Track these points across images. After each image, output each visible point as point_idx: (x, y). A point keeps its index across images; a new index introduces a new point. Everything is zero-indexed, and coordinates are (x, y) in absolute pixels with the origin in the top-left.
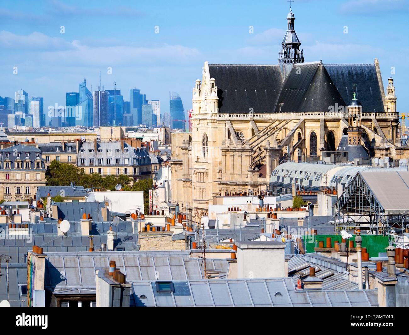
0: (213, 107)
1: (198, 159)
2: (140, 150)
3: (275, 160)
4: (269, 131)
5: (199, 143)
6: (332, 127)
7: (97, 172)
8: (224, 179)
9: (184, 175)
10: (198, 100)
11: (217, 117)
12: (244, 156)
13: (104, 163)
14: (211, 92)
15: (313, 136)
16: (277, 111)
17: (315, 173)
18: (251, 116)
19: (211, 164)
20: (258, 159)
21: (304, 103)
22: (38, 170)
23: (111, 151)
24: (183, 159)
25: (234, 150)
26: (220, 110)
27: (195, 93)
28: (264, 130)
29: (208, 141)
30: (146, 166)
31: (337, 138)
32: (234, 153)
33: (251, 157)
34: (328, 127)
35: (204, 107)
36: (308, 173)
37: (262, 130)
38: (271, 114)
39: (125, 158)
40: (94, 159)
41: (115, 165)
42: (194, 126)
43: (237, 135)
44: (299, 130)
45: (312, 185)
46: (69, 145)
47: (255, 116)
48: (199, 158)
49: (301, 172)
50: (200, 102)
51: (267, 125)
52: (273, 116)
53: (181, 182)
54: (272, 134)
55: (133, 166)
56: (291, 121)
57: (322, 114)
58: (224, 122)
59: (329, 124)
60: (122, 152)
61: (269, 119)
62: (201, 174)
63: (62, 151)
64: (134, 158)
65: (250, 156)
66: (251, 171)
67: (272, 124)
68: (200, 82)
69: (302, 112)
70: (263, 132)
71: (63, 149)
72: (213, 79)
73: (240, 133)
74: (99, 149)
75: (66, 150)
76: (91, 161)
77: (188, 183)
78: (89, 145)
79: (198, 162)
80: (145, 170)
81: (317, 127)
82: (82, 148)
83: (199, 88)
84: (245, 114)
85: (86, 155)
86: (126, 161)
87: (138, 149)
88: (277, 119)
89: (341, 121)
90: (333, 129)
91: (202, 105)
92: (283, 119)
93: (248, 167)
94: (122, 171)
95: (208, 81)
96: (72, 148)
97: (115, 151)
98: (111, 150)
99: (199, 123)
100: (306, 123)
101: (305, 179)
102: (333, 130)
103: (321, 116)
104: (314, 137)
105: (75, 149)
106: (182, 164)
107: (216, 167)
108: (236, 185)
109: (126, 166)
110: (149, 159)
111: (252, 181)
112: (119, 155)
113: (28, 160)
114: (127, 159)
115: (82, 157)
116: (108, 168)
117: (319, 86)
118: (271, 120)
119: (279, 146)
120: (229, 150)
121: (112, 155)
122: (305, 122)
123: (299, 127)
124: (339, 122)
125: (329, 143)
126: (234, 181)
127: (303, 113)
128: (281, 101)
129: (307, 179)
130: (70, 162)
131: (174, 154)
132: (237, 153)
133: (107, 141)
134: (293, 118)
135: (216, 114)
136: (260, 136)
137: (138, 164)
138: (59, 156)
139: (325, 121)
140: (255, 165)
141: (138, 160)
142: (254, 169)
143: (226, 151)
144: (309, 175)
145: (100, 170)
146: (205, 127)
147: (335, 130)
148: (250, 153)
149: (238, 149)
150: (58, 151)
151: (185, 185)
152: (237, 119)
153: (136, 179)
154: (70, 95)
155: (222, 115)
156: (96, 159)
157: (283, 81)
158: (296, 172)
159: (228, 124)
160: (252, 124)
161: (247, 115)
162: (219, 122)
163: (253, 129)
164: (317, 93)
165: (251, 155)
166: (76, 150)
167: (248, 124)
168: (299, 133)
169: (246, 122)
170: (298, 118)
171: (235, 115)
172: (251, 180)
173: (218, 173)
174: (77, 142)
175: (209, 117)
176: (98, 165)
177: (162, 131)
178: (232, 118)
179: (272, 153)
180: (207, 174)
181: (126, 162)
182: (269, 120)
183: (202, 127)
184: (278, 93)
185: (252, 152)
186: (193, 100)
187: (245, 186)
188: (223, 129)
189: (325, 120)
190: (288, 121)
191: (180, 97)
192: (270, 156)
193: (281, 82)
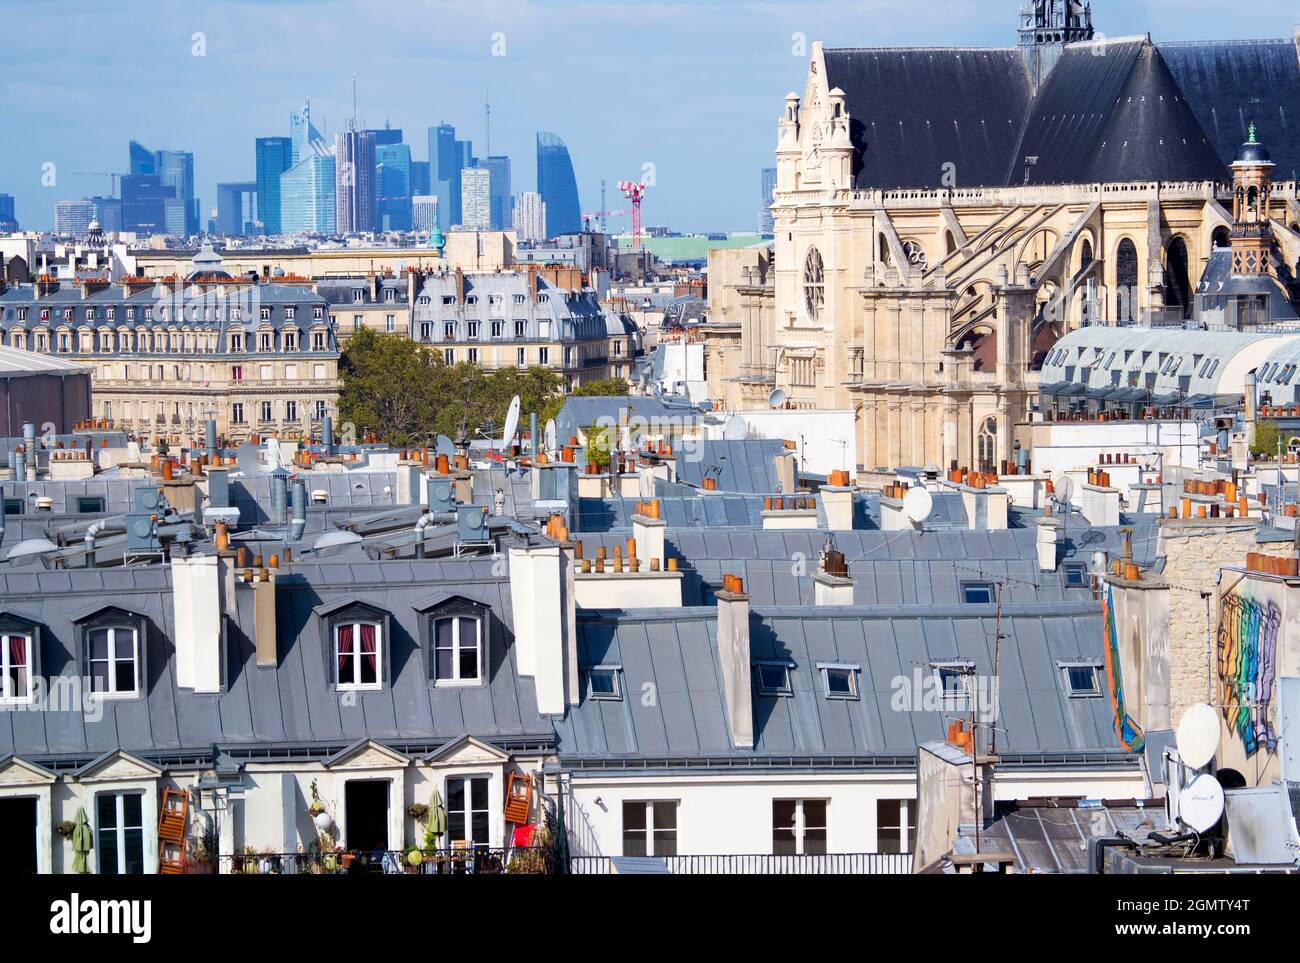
0: (839, 172)
1: (793, 320)
2: (580, 297)
3: (1022, 321)
4: (1000, 238)
5: (795, 275)
6: (1182, 224)
7: (465, 358)
8: (869, 377)
9: (748, 366)
10: (793, 153)
11: (849, 200)
12: (929, 309)
13: (484, 332)
14: (834, 127)
15: (1127, 251)
16: (1017, 181)
17: (1198, 357)
18: (944, 196)
19: (832, 334)
20: (966, 318)
21: (1100, 156)
22: (318, 354)
23: (504, 301)
24: (742, 320)
25: (901, 295)
26: (856, 181)
27: (784, 132)
28: (980, 236)
29: (825, 268)
30: (594, 343)
31: (1196, 254)
32: (901, 302)
33: (948, 312)
34: (1170, 224)
35: (811, 172)
36: (1172, 358)
37: (976, 235)
38: (1001, 190)
39: (541, 321)
40: (457, 323)
41: (512, 340)
42: (780, 225)
43: (906, 251)
44: (1087, 234)
45: (1189, 390)
46: (387, 283)
47: (956, 195)
48: (795, 319)
49: (1146, 354)
50: (799, 157)
51: (988, 220)
52: (1005, 195)
53: (737, 386)
54: (1010, 247)
55: (562, 341)
56: (1061, 208)
57: (1153, 187)
58: (868, 213)
59: (1171, 215)
60: (531, 304)
61: (994, 203)
62: (802, 362)
63: (371, 302)
64: (564, 320)
65: (947, 309)
66: (952, 354)
67: (1005, 217)
68: (797, 100)
69: (1096, 182)
70: (979, 240)
71: (373, 295)
72: (837, 91)
73: (912, 246)
74: (470, 294)
75: (379, 299)
76: (449, 328)
77: (757, 388)
78: (443, 282)
79: (791, 328)
80: (593, 355)
81: (1139, 225)
82: (422, 294)
83: (794, 118)
84: (926, 190)
85: (435, 312)
86: (544, 326)
87: (574, 294)
88: (1018, 202)
89: (1207, 206)
90: (1183, 230)
91: (803, 166)
92: (1038, 202)
93: (941, 341)
94: (532, 354)
95: (823, 99)
96: (396, 291)
97: (512, 300)
98: (501, 299)
99: (797, 218)
100: (1106, 215)
101: (1165, 374)
102: (1184, 234)
103: (1150, 193)
104: (1130, 253)
105: (403, 296)
106: (738, 335)
107: (845, 342)
108: (905, 393)
109: (545, 343)
110: (601, 320)
111: (955, 382)
112: (523, 312)
113: (292, 328)
114: (547, 324)
115: (425, 318)
116: (494, 349)
117: (1142, 107)
118: (1001, 206)
119: (1033, 281)
120: (887, 295)
121: (505, 311)
122: (1102, 212)
123: (1087, 226)
124: (1201, 208)
125: (1171, 271)
126: (899, 383)
127: (1098, 185)
128: (1027, 150)
129: (1169, 373)
130: (390, 331)
131: (716, 308)
132: (908, 301)
133: (491, 272)
134: (1068, 201)
135: (846, 190)
136: (970, 252)
137: (576, 335)
138: (361, 316)
139: (1162, 207)
140: (961, 335)
141: (575, 325)
142: (960, 346)
143: (876, 298)
144: (1176, 360)
145: (472, 354)
146: (814, 229)
147: (1188, 232)
148: (948, 301)
149: (912, 290)
150: (359, 302)
151: (749, 395)
152: (904, 206)
153: (570, 378)
154: (267, 144)
155: (862, 193)
156: (461, 322)
157: (1034, 93)
158: (1128, 353)
159: (879, 219)
160: (947, 218)
161: (934, 193)
162: (855, 214)
163: (949, 234)
164: (1138, 127)
165: (949, 306)
166: (407, 298)
167: (936, 218)
168: (1086, 242)
169: (932, 212)
170: (1084, 200)
171: (899, 192)
172: (952, 378)
173: (851, 361)
174: (411, 275)
175: (825, 200)
176: (469, 340)
177: (584, 245)
178: (890, 203)
179: (1012, 300)
180: (820, 363)
181: (544, 331)
182: (995, 206)
183: (804, 229)
184: (1017, 130)
185: (951, 300)
186: (779, 153)
187: (931, 396)
188: (864, 234)
189: (1160, 206)
190: (1051, 210)
191: (565, 148)
192: (1008, 310)
193: (1027, 98)
